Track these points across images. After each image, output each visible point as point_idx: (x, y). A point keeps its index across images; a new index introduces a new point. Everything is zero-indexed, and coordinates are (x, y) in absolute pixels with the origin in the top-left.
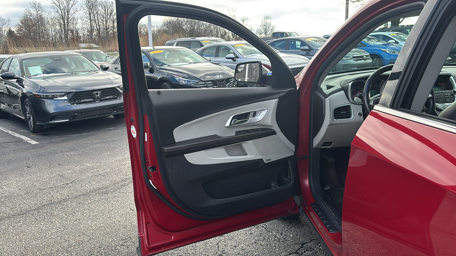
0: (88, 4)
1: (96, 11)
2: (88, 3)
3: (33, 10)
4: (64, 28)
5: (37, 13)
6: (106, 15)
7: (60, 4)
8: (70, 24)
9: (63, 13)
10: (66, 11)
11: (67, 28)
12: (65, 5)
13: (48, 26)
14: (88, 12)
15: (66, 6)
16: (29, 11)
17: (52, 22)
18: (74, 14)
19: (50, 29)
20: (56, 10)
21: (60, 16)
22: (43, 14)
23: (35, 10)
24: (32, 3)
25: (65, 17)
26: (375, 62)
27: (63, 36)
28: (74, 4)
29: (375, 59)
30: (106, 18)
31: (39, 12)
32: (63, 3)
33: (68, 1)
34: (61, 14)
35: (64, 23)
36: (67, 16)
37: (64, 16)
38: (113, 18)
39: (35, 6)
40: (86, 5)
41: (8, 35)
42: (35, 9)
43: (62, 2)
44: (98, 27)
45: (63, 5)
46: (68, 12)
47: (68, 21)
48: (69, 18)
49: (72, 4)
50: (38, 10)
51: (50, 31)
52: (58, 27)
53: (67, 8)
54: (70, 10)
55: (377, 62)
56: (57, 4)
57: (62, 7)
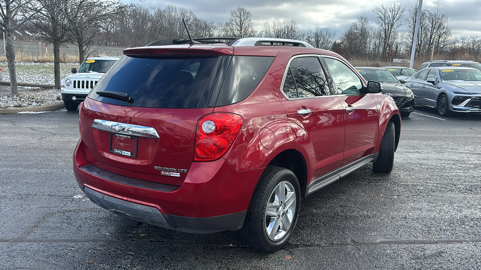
0: (415, 18)
1: (421, 25)
2: (415, 16)
3: (359, 24)
4: (385, 43)
5: (362, 26)
6: (432, 30)
7: (385, 18)
9: (386, 27)
10: (390, 25)
14: (413, 25)
15: (392, 20)
16: (355, 25)
18: (398, 28)
20: (380, 24)
21: (383, 30)
22: (367, 28)
23: (361, 24)
24: (359, 17)
30: (431, 32)
31: (364, 26)
32: (388, 17)
33: (394, 15)
34: (384, 28)
35: (386, 37)
36: (390, 30)
37: (387, 30)
38: (441, 33)
39: (361, 20)
40: (413, 18)
41: (332, 47)
43: (388, 15)
44: (420, 43)
46: (392, 26)
47: (389, 35)
48: (391, 32)
49: (398, 18)
50: (363, 24)
54: (394, 24)
56: (383, 18)
57: (387, 21)
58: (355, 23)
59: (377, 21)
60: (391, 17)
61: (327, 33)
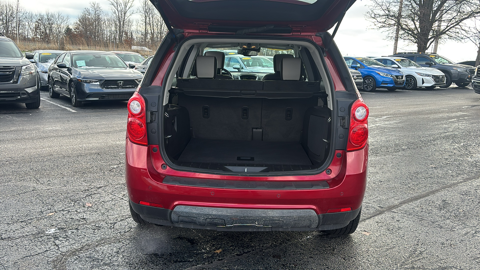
0: (145, 7)
1: (152, 14)
2: (145, 6)
3: (92, 10)
4: (120, 29)
5: (95, 12)
7: (118, 6)
8: (125, 25)
9: (119, 14)
10: (123, 13)
11: (122, 29)
12: (123, 6)
13: (104, 27)
14: (144, 14)
15: (124, 8)
16: (88, 10)
17: (108, 23)
18: (130, 16)
19: (106, 30)
20: (113, 11)
21: (117, 17)
22: (101, 14)
23: (94, 10)
24: (91, 3)
25: (122, 19)
26: (370, 82)
27: (117, 37)
28: (131, 6)
29: (371, 80)
30: (161, 22)
31: (97, 11)
32: (120, 5)
33: (126, 3)
34: (118, 15)
35: (120, 24)
36: (123, 18)
37: (120, 18)
39: (94, 6)
40: (143, 7)
41: (65, 32)
42: (94, 8)
43: (120, 3)
44: (152, 31)
45: (121, 7)
46: (125, 14)
47: (123, 23)
48: (125, 20)
49: (129, 6)
50: (96, 10)
51: (106, 31)
52: (113, 29)
53: (124, 10)
54: (127, 12)
55: (372, 83)
56: (115, 6)
57: (119, 9)
58: (87, 9)
59: (110, 8)
60: (123, 5)
61: (60, 17)
